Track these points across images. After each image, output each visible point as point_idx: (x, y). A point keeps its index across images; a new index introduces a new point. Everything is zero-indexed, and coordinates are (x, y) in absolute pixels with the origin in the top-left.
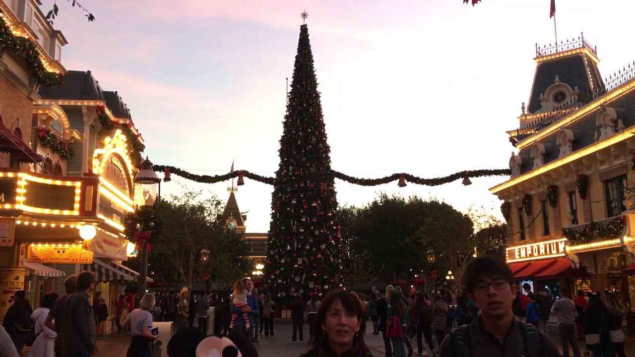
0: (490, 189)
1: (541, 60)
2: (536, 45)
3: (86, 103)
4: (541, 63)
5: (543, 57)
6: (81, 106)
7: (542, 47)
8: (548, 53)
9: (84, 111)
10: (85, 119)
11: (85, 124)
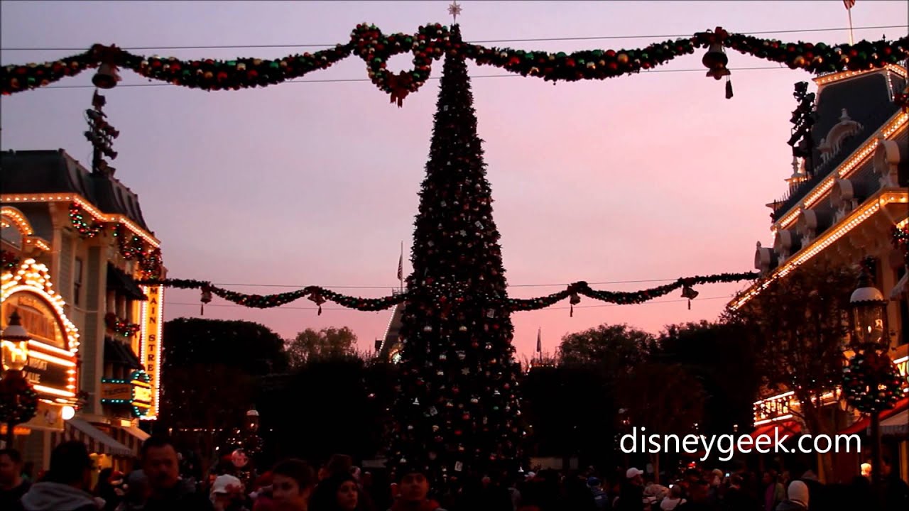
1: (823, 81)
3: (52, 197)
5: (827, 76)
6: (47, 202)
9: (52, 209)
10: (55, 220)
11: (55, 227)
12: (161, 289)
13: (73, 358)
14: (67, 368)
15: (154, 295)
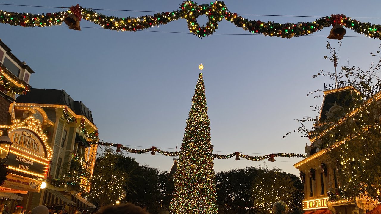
0: (294, 165)
1: (327, 92)
2: (325, 84)
3: (58, 106)
4: (327, 94)
5: (328, 91)
6: (55, 108)
7: (328, 85)
8: (331, 88)
9: (57, 110)
10: (57, 115)
11: (57, 117)
12: (96, 145)
13: (48, 162)
14: (45, 166)
15: (94, 147)
